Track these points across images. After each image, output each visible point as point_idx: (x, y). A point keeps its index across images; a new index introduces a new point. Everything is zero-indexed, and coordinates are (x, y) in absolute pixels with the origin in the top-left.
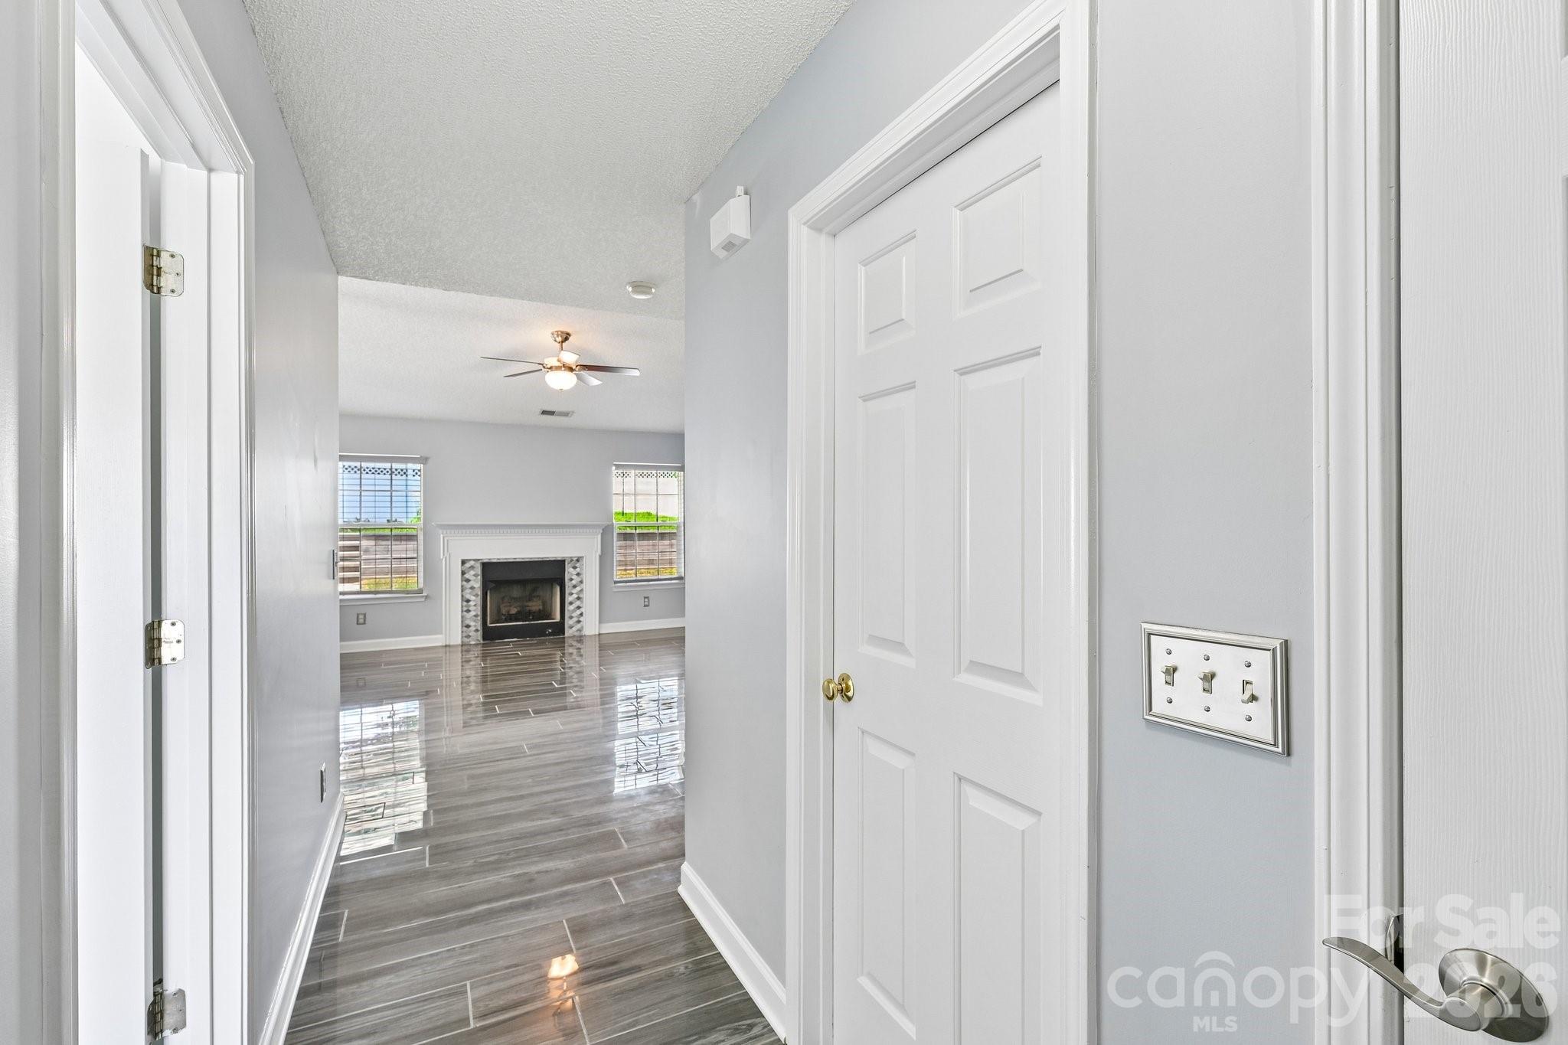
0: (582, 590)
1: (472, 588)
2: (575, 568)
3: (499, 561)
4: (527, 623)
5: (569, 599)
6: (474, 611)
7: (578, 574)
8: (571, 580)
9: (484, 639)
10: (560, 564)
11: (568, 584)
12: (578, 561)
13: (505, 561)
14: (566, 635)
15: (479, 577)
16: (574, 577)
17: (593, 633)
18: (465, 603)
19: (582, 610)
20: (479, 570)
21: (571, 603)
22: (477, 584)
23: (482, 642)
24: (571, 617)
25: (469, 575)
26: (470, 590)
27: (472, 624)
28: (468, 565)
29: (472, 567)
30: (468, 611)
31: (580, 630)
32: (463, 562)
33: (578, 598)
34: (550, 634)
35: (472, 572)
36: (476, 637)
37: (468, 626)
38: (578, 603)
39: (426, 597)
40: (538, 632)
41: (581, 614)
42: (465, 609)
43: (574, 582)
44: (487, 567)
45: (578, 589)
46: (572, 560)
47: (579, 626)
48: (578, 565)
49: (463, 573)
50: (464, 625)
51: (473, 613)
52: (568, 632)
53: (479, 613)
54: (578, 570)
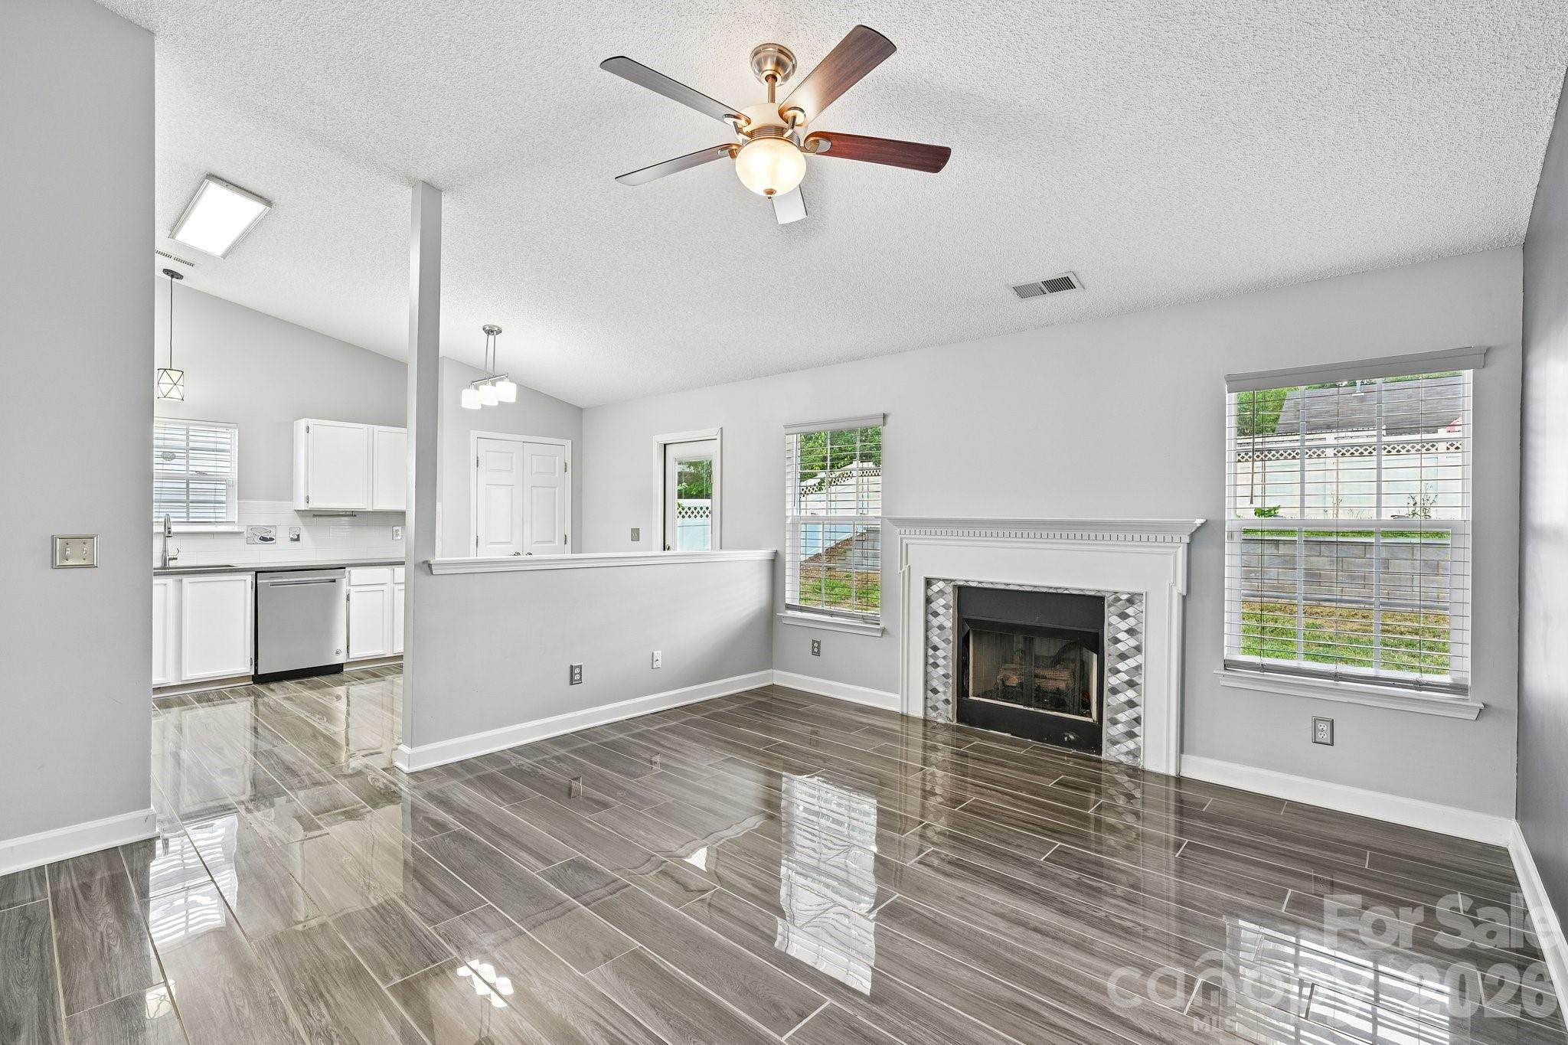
0: (1138, 668)
1: (941, 627)
2: (1124, 616)
3: (980, 585)
4: (1032, 709)
5: (1111, 681)
6: (944, 666)
7: (1131, 632)
8: (1117, 641)
9: (961, 718)
10: (1094, 605)
11: (1109, 649)
12: (1130, 601)
13: (991, 586)
14: (1104, 757)
15: (951, 611)
16: (1122, 636)
17: (1162, 770)
18: (931, 652)
19: (1140, 710)
20: (950, 598)
21: (1114, 691)
22: (947, 619)
23: (955, 723)
24: (1114, 722)
25: (939, 604)
26: (939, 631)
27: (941, 689)
28: (935, 588)
29: (941, 592)
30: (936, 665)
31: (1134, 754)
32: (929, 582)
33: (1131, 684)
34: (1070, 744)
35: (942, 601)
36: (946, 714)
37: (935, 691)
38: (1131, 694)
39: (884, 631)
40: (1050, 733)
41: (1137, 720)
42: (931, 661)
43: (1122, 647)
44: (965, 594)
45: (1132, 662)
46: (1118, 600)
47: (1131, 745)
48: (1130, 611)
49: (928, 601)
50: (929, 688)
51: (941, 671)
52: (1109, 753)
53: (951, 670)
54: (1131, 622)
